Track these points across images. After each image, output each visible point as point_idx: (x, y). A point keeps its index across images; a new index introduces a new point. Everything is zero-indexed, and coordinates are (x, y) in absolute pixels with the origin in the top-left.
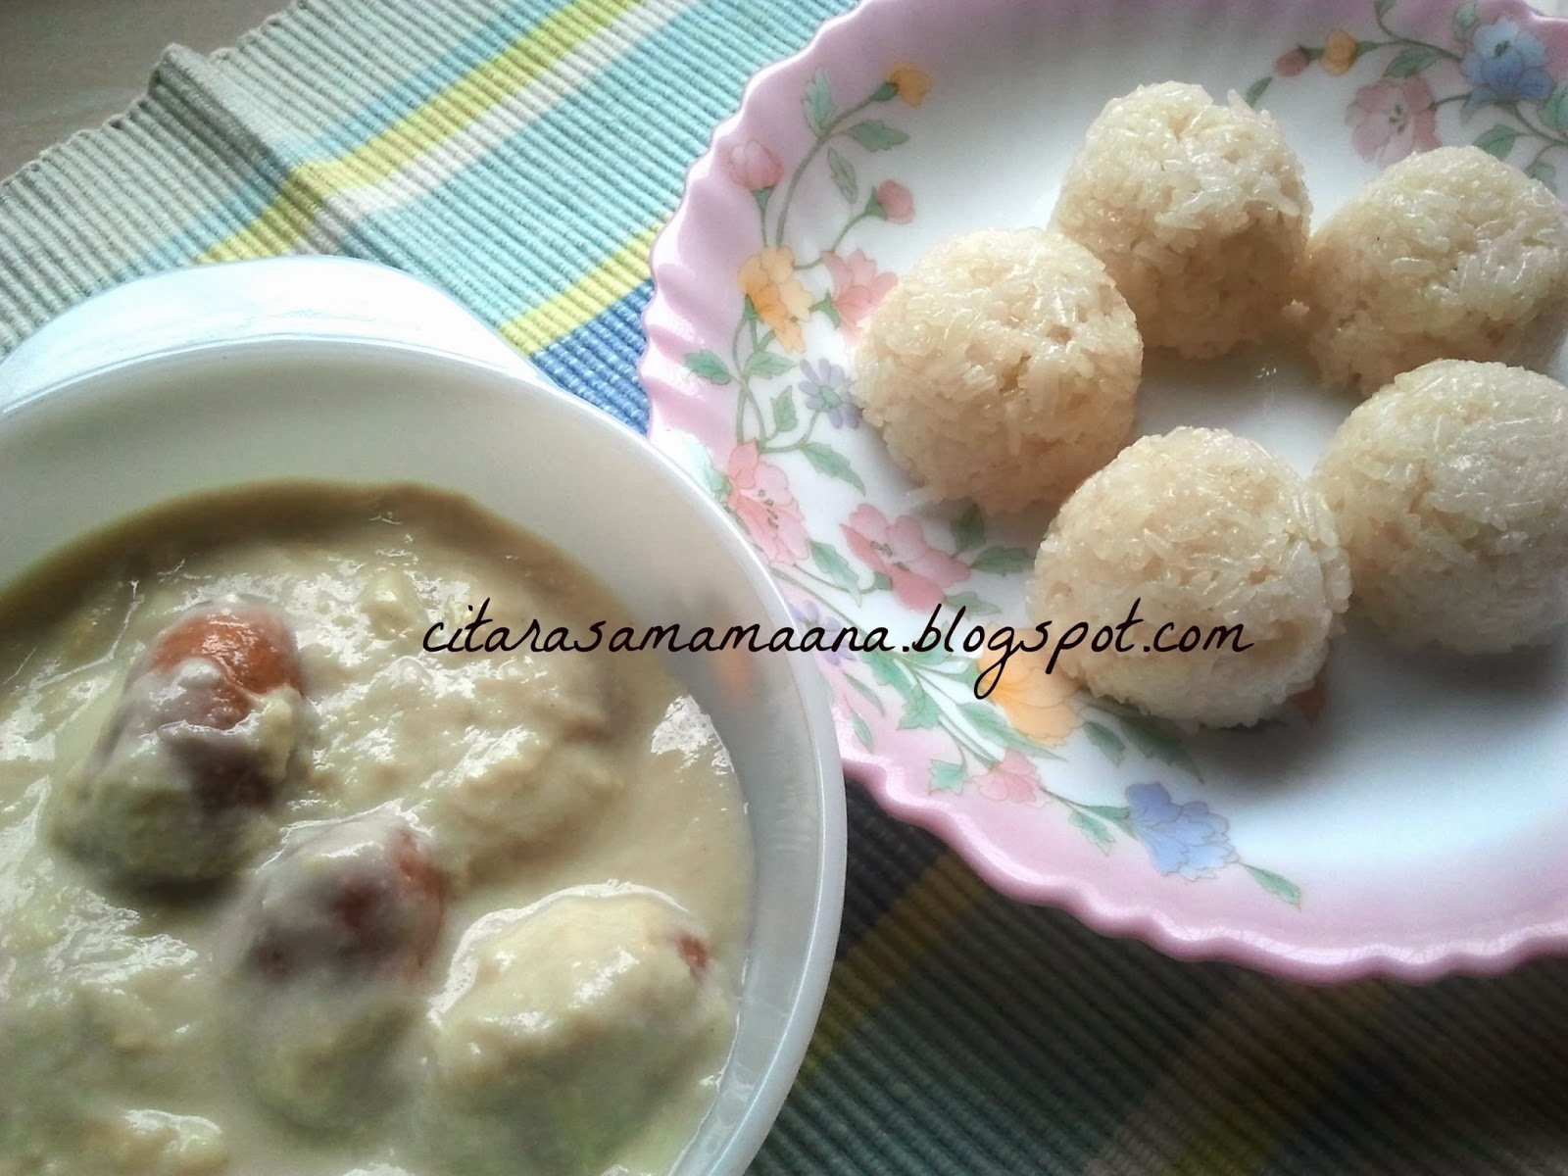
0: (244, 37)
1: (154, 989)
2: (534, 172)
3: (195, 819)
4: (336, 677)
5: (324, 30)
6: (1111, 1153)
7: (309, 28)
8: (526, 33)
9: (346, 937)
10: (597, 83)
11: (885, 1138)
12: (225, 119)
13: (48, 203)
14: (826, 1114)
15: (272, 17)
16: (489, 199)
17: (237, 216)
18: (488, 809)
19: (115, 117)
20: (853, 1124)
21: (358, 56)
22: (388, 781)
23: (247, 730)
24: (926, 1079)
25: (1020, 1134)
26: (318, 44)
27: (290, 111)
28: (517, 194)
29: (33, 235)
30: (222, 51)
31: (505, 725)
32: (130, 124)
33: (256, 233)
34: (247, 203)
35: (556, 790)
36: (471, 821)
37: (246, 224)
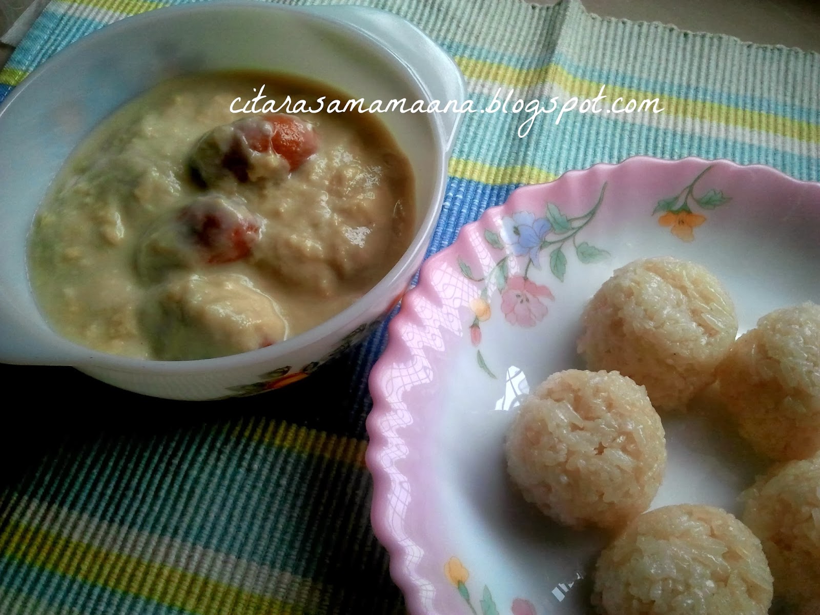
0: (608, 17)
1: (159, 190)
2: (626, 141)
3: (218, 161)
4: (306, 177)
5: (635, 39)
6: (298, 580)
7: (631, 33)
8: (695, 100)
9: (199, 227)
10: (692, 137)
11: (260, 485)
12: (557, 31)
13: (481, 9)
14: (259, 457)
15: (625, 20)
16: (598, 133)
17: (523, 64)
18: (283, 251)
19: (536, 4)
20: (260, 470)
21: (632, 54)
22: (275, 215)
23: (255, 155)
24: (293, 490)
25: (288, 537)
26: (626, 41)
27: (585, 50)
28: (609, 141)
29: (463, 13)
30: (594, 15)
31: (320, 238)
32: (537, 11)
33: (520, 74)
34: (531, 63)
35: (307, 271)
36: (275, 248)
37: (521, 69)
